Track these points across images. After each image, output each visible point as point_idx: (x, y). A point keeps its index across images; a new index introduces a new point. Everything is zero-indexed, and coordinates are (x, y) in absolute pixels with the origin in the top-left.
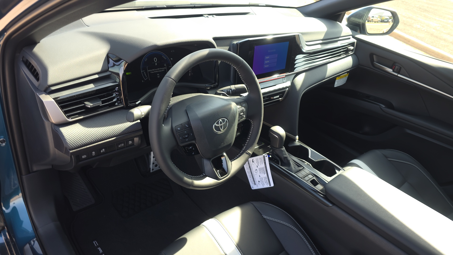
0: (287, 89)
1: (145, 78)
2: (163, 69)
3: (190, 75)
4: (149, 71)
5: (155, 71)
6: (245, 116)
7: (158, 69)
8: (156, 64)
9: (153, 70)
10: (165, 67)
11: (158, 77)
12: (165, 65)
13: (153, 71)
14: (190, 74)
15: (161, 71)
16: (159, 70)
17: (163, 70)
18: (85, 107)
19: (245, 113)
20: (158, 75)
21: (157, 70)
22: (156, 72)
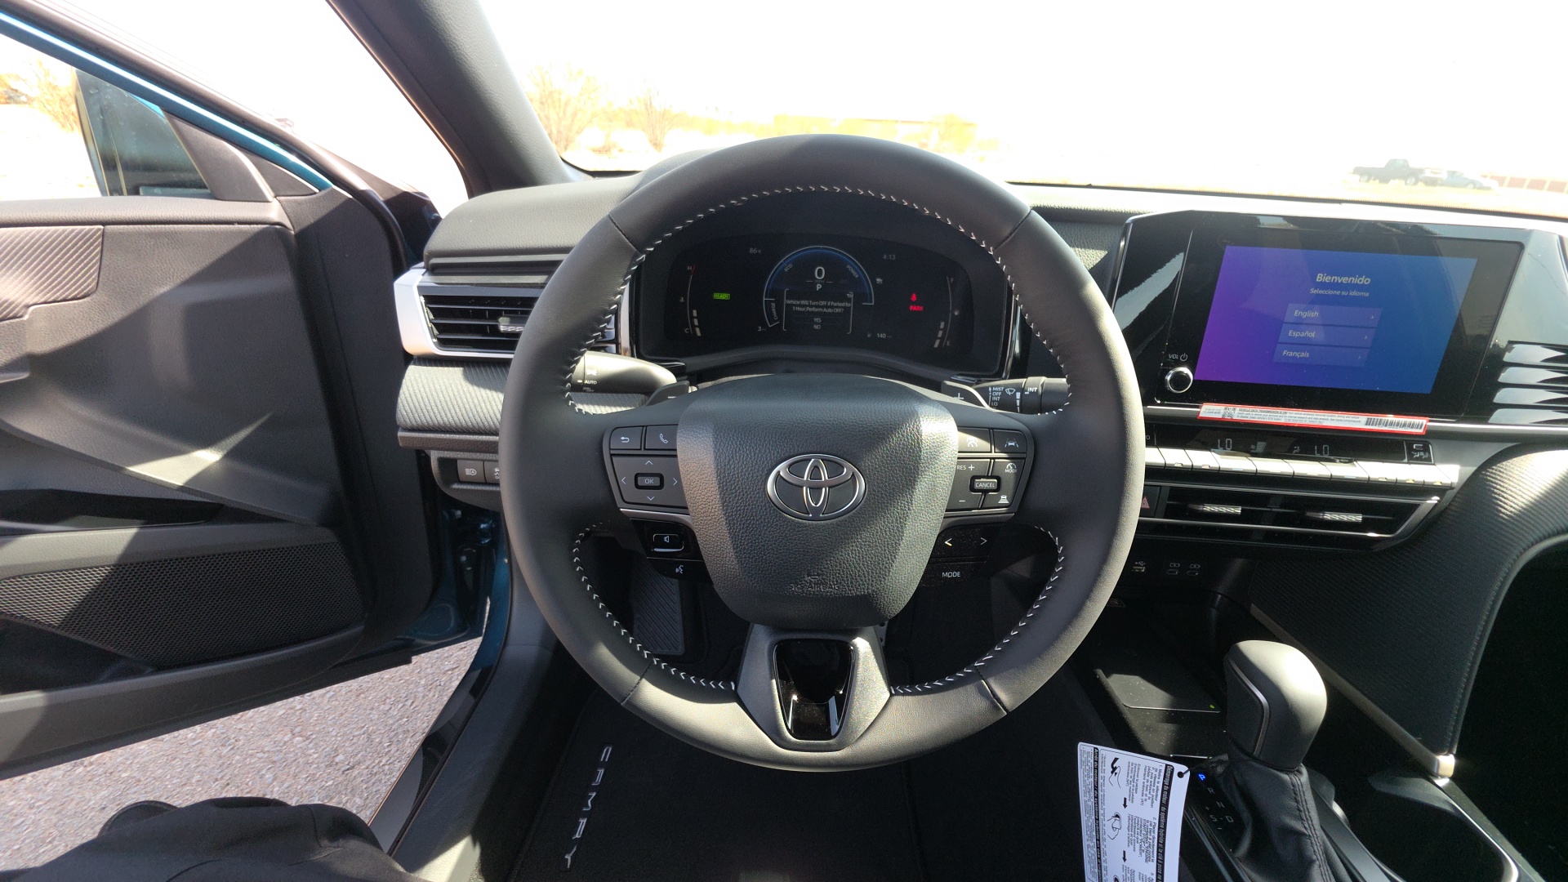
0: (1435, 500)
1: (772, 320)
2: (837, 307)
3: (936, 345)
4: (789, 302)
5: (811, 306)
6: (1012, 499)
7: (823, 303)
8: (819, 287)
9: (803, 302)
10: (849, 300)
11: (816, 327)
12: (850, 295)
13: (800, 306)
14: (938, 342)
15: (830, 310)
16: (822, 307)
17: (837, 310)
18: (495, 330)
19: (1009, 484)
20: (816, 320)
21: (817, 306)
22: (812, 312)
